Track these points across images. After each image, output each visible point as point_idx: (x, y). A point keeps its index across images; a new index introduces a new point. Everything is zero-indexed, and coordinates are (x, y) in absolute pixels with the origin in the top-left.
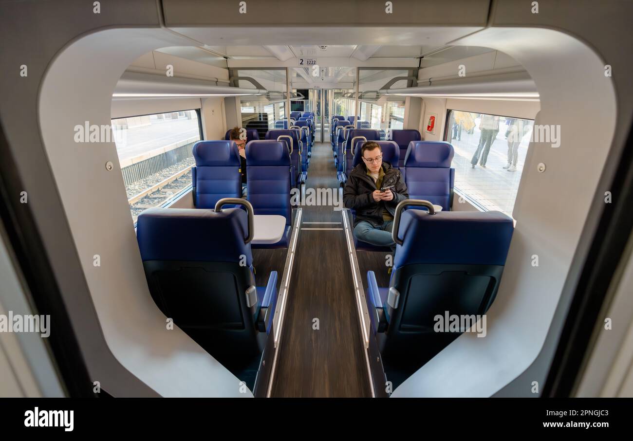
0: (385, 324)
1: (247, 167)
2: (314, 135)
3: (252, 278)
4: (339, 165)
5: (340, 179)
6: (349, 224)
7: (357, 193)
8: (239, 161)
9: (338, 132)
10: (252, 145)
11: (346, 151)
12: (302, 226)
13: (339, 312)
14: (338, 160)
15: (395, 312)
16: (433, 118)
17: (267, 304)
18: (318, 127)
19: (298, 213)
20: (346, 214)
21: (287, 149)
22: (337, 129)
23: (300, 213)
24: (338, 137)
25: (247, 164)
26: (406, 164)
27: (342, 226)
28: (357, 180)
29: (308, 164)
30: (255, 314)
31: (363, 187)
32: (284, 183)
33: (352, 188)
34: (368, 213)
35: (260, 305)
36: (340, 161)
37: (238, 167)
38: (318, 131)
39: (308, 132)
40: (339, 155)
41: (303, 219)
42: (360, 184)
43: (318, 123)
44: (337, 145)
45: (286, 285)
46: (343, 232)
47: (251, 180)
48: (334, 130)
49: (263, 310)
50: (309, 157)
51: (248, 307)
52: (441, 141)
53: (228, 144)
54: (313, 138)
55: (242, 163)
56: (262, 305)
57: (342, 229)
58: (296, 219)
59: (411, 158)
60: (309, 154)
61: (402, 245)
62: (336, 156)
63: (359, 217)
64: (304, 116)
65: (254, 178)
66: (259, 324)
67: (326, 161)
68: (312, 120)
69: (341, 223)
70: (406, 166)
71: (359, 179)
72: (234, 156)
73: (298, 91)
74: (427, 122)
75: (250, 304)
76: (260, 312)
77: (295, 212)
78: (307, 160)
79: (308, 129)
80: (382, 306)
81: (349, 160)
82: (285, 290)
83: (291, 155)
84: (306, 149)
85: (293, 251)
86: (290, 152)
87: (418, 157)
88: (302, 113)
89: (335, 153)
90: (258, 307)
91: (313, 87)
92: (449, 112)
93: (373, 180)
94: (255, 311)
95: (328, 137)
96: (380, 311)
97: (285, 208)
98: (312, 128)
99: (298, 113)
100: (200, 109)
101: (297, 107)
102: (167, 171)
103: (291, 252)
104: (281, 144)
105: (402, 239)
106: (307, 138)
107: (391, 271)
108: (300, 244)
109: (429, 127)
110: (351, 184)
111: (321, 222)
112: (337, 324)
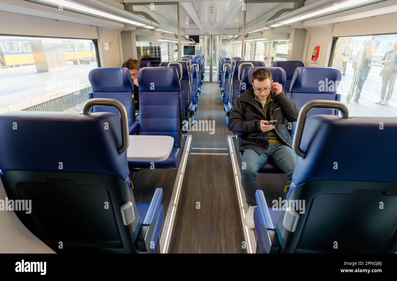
0: (278, 248)
1: (140, 93)
2: (203, 75)
3: (130, 194)
4: (225, 98)
5: (227, 110)
6: (234, 149)
7: (244, 118)
8: (132, 88)
9: (225, 69)
10: (144, 71)
11: (233, 81)
12: (191, 151)
13: (225, 229)
14: (225, 94)
15: (291, 235)
16: (318, 48)
17: (150, 221)
18: (207, 70)
19: (188, 139)
20: (231, 141)
21: (177, 76)
22: (224, 66)
23: (189, 139)
24: (225, 74)
25: (140, 89)
26: (292, 90)
27: (228, 151)
28: (244, 105)
29: (197, 97)
30: (134, 232)
31: (251, 112)
32: (174, 109)
33: (239, 112)
34: (253, 136)
35: (141, 222)
36: (226, 95)
37: (131, 93)
38: (207, 73)
39: (197, 70)
40: (225, 90)
41: (193, 145)
42: (248, 109)
43: (208, 65)
44: (224, 80)
45: (175, 203)
46: (229, 157)
47: (143, 105)
48: (221, 68)
49: (145, 228)
50: (198, 91)
51: (125, 226)
52: (326, 66)
53: (122, 70)
54: (202, 77)
55: (136, 90)
56: (144, 223)
57: (227, 154)
58: (186, 144)
59: (297, 83)
60: (199, 89)
61: (304, 157)
62: (223, 91)
63: (245, 142)
64: (195, 58)
65: (145, 104)
66: (139, 243)
67: (214, 97)
68: (201, 61)
69: (226, 149)
70: (291, 92)
71: (247, 104)
72: (128, 82)
73: (190, 37)
74: (312, 52)
75: (127, 222)
76: (141, 230)
77: (186, 138)
78: (196, 94)
79: (198, 66)
80: (273, 228)
81: (235, 90)
82: (174, 207)
83: (180, 81)
84: (196, 84)
85: (182, 172)
86: (180, 79)
87: (304, 83)
88: (193, 56)
89: (222, 89)
90: (139, 225)
91: (203, 34)
92: (335, 40)
93: (260, 105)
94: (134, 229)
95: (215, 78)
96: (272, 233)
97: (174, 131)
98: (201, 68)
99: (190, 56)
100: (97, 40)
101: (190, 50)
102: (80, 107)
103: (181, 173)
104: (171, 70)
105: (305, 151)
106: (197, 74)
107: (288, 189)
108: (189, 167)
109: (313, 57)
110: (238, 109)
111: (208, 148)
112: (223, 241)
